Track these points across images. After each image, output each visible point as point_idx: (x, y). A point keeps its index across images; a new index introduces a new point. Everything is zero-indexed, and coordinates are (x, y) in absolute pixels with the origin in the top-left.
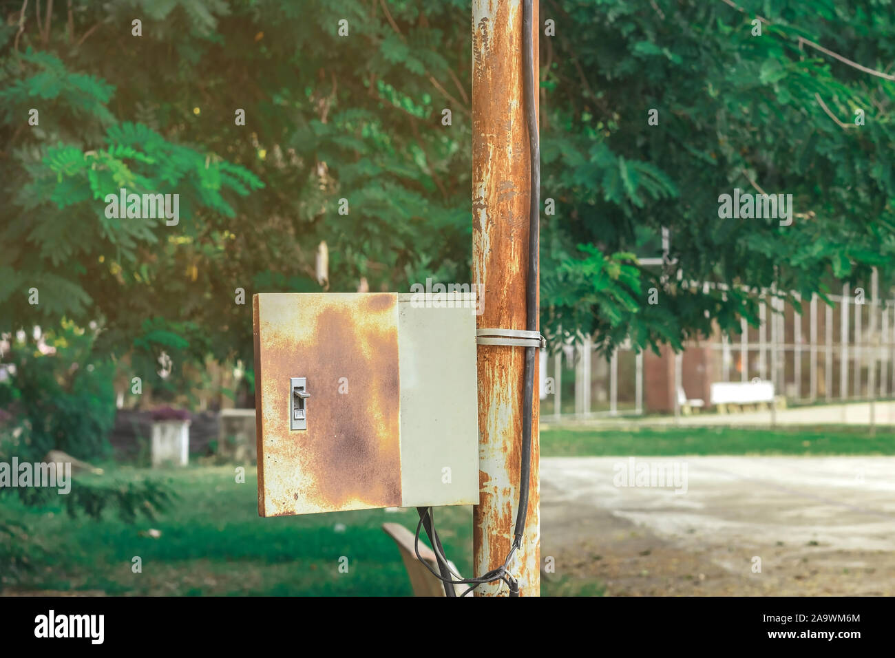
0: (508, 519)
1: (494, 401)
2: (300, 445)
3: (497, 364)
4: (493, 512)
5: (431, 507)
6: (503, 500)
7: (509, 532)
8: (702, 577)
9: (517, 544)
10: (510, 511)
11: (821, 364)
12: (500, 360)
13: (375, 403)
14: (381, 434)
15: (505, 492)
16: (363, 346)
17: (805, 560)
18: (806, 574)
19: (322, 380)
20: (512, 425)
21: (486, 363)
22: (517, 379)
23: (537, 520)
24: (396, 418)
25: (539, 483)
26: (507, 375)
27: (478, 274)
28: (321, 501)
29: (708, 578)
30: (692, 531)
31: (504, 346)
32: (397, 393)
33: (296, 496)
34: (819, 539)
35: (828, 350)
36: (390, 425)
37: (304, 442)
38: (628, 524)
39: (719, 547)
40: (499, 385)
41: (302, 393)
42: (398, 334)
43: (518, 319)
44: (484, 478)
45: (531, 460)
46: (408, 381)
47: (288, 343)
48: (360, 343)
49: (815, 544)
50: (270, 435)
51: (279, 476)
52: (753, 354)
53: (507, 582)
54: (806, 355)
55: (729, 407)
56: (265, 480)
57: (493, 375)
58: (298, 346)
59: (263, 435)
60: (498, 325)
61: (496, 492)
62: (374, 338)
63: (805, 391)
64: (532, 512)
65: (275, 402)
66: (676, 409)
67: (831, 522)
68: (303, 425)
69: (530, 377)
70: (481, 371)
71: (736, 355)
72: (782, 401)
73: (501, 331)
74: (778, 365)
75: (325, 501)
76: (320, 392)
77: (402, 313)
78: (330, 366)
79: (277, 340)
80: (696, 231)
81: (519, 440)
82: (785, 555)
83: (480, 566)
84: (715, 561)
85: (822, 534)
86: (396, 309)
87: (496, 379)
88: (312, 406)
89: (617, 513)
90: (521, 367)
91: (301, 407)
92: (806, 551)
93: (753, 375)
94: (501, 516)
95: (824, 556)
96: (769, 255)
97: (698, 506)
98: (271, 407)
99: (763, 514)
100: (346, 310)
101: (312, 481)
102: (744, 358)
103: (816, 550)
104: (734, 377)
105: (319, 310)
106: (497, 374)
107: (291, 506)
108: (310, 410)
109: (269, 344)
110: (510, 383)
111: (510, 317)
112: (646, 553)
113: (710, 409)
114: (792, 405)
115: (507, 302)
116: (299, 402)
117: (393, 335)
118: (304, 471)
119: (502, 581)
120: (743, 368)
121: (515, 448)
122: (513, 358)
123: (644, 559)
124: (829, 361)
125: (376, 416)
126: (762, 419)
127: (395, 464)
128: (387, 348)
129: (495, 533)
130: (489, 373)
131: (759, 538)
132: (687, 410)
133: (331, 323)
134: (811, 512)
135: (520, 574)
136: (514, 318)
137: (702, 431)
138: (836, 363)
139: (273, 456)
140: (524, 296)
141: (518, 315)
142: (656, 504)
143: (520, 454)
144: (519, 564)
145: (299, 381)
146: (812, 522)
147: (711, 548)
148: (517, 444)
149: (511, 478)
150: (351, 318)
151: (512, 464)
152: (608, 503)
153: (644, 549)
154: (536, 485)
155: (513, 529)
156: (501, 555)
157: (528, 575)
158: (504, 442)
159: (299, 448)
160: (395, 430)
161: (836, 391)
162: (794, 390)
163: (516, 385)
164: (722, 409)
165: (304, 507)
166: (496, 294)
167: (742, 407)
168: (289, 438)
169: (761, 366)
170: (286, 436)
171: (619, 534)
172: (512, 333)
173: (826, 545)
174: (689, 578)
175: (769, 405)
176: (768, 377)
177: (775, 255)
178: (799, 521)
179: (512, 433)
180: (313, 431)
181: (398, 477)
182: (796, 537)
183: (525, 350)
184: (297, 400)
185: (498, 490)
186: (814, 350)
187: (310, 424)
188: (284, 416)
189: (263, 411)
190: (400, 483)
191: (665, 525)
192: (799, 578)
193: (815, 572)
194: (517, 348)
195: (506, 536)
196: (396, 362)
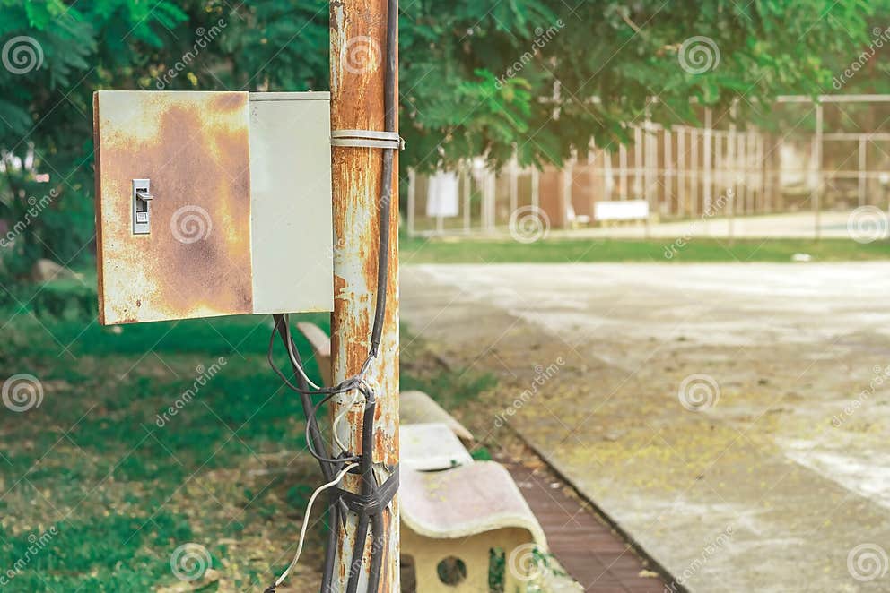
0: (365, 326)
1: (350, 204)
2: (142, 249)
3: (354, 166)
4: (350, 319)
5: (287, 314)
6: (359, 308)
7: (366, 340)
8: (584, 368)
9: (373, 352)
10: (367, 318)
11: (687, 186)
12: (357, 162)
13: (224, 207)
14: (231, 238)
15: (362, 299)
16: (211, 147)
17: (674, 354)
18: (675, 366)
19: (167, 182)
20: (369, 228)
21: (343, 165)
22: (374, 182)
23: (396, 327)
24: (247, 221)
25: (398, 288)
26: (364, 178)
27: (335, 73)
28: (166, 309)
29: (589, 370)
30: (576, 328)
31: (361, 148)
32: (248, 195)
33: (139, 304)
34: (687, 335)
35: (693, 174)
36: (240, 229)
37: (147, 246)
38: (521, 322)
39: (598, 342)
40: (356, 188)
41: (144, 196)
42: (249, 134)
43: (376, 120)
44: (339, 284)
45: (389, 265)
46: (260, 183)
47: (130, 143)
48: (209, 143)
49: (682, 339)
50: (111, 240)
51: (120, 282)
52: (630, 179)
53: (363, 392)
54: (675, 179)
55: (610, 223)
56: (105, 287)
57: (350, 178)
58: (141, 146)
59: (103, 238)
60: (355, 126)
61: (353, 299)
62: (223, 138)
63: (674, 209)
64: (390, 319)
65: (116, 204)
66: (565, 223)
67: (696, 320)
68: (146, 229)
69: (388, 179)
70: (336, 174)
71: (617, 179)
72: (655, 217)
73: (358, 132)
74: (652, 187)
75: (169, 307)
76: (164, 194)
77: (254, 113)
78: (176, 167)
79: (118, 139)
80: (574, 61)
81: (377, 244)
82: (658, 349)
83: (337, 374)
84: (596, 355)
85: (690, 330)
86: (247, 108)
87: (353, 181)
88: (155, 209)
89: (513, 313)
90: (378, 170)
91: (145, 210)
92: (675, 346)
93: (631, 196)
94: (358, 323)
95: (691, 350)
96: (642, 81)
97: (583, 306)
98: (112, 209)
99: (638, 314)
100: (193, 109)
101: (156, 287)
102: (623, 181)
103: (684, 345)
104: (615, 197)
105: (163, 109)
106: (353, 177)
107: (133, 313)
108: (154, 213)
109: (111, 144)
110: (367, 187)
111: (368, 118)
112: (536, 348)
113: (594, 224)
114: (664, 220)
115: (364, 103)
116: (143, 205)
117: (243, 136)
118: (147, 276)
119: (357, 391)
120: (623, 190)
121: (373, 253)
122: (370, 159)
123: (533, 353)
124: (694, 184)
125: (225, 219)
126: (638, 232)
127: (246, 268)
128: (237, 148)
129: (351, 340)
130: (345, 176)
131: (634, 335)
132: (575, 225)
133: (177, 124)
134: (679, 312)
135: (377, 382)
136: (371, 118)
137: (587, 242)
138: (700, 187)
139: (114, 261)
140: (382, 96)
141: (375, 117)
142: (547, 304)
143: (377, 258)
144: (377, 373)
145: (143, 183)
146: (681, 320)
147: (592, 343)
148: (375, 248)
149: (368, 284)
150: (198, 117)
151: (369, 269)
152: (504, 304)
153: (533, 344)
154: (395, 291)
155: (370, 336)
156: (358, 363)
157: (387, 383)
158: (361, 246)
159: (141, 253)
160: (246, 233)
161: (700, 209)
162: (665, 208)
163: (373, 188)
164: (604, 224)
165: (147, 315)
166: (353, 94)
167: (621, 223)
168: (132, 242)
169: (637, 188)
170: (127, 240)
171: (513, 331)
172: (368, 134)
173: (692, 340)
174: (573, 369)
175: (645, 221)
176: (644, 198)
177: (648, 82)
178: (669, 319)
179: (369, 236)
180: (157, 235)
181: (249, 283)
182: (667, 333)
183: (383, 151)
184: (141, 203)
185: (355, 297)
186: (682, 175)
187: (154, 227)
188: (125, 219)
189: (103, 214)
190: (251, 289)
191: (553, 323)
192: (669, 370)
193: (683, 365)
194: (375, 149)
195: (363, 343)
196: (246, 164)
